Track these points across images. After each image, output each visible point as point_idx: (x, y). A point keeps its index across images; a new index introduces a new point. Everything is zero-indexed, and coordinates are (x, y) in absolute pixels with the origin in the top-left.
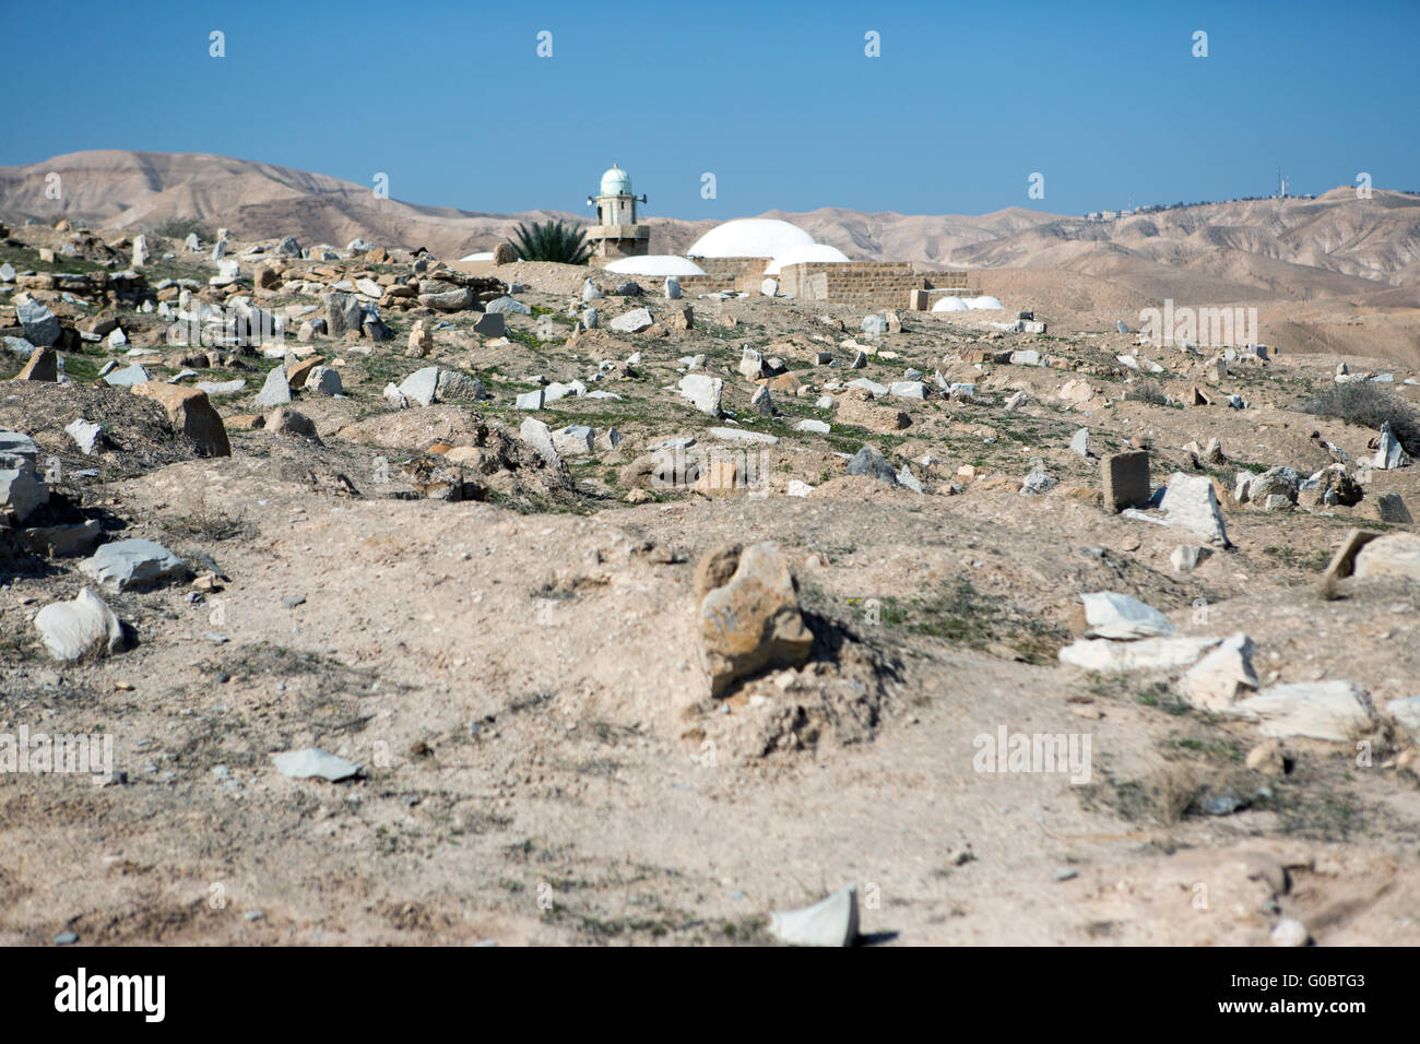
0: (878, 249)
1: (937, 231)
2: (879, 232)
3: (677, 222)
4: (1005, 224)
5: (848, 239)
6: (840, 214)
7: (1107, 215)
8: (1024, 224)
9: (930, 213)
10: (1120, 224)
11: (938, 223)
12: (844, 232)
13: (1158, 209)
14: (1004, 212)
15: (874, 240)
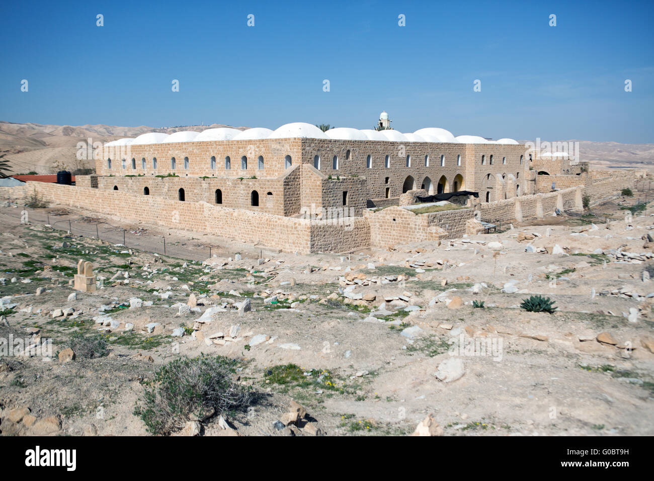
0: (113, 134)
1: (126, 130)
2: (113, 130)
3: (71, 127)
4: (141, 129)
5: (106, 132)
6: (103, 126)
7: (165, 128)
8: (146, 129)
9: (124, 126)
10: (169, 130)
11: (126, 129)
12: (105, 130)
13: (177, 127)
14: (141, 127)
15: (112, 132)
